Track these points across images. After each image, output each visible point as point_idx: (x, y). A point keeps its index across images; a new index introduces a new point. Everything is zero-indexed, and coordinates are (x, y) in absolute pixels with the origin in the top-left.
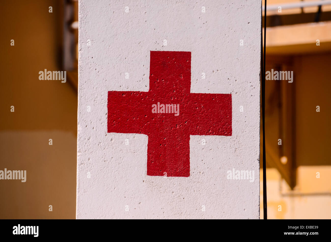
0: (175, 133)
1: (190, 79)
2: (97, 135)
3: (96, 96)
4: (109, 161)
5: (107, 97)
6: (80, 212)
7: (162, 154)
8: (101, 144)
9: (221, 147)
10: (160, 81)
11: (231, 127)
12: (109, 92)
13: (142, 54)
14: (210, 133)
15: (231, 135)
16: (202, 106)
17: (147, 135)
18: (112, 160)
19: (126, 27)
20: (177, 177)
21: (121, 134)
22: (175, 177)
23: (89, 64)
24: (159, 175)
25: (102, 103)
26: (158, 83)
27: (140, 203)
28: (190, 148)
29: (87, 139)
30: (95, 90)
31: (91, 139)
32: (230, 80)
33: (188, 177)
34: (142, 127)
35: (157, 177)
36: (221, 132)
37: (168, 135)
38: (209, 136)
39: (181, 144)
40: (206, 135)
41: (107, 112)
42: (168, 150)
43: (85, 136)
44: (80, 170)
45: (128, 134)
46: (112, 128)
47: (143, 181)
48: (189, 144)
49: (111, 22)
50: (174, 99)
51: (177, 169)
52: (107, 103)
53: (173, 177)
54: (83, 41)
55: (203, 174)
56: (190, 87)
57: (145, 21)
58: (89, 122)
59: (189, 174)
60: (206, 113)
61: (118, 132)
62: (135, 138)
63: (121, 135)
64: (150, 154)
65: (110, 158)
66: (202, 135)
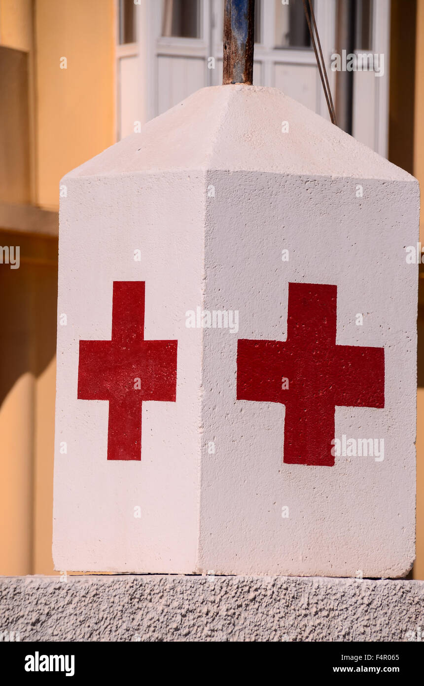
0: (318, 403)
1: (336, 325)
2: (224, 403)
3: (223, 345)
4: (238, 441)
5: (237, 348)
6: (203, 515)
7: (301, 433)
8: (229, 415)
9: (371, 423)
10: (300, 326)
11: (383, 395)
12: (239, 340)
13: (279, 286)
14: (359, 403)
15: (383, 407)
16: (350, 365)
17: (284, 405)
18: (242, 440)
19: (260, 247)
20: (319, 466)
21: (253, 402)
22: (317, 466)
23: (216, 299)
24: (298, 463)
25: (230, 357)
26: (297, 329)
27: (274, 504)
28: (335, 424)
29: (211, 409)
30: (222, 338)
31: (216, 409)
32: (382, 327)
33: (333, 467)
34: (278, 393)
35: (296, 465)
36: (372, 401)
37: (309, 405)
38: (357, 407)
39: (325, 419)
40: (354, 406)
41: (236, 369)
42: (310, 426)
43: (210, 403)
44: (204, 453)
45: (261, 402)
46: (242, 395)
47: (279, 471)
48: (334, 420)
49: (242, 240)
50: (316, 352)
51: (319, 454)
52: (236, 357)
53: (315, 467)
54: (208, 266)
55: (351, 463)
56: (335, 336)
57: (282, 239)
58: (215, 384)
59: (334, 462)
60: (354, 374)
61: (249, 400)
62: (270, 408)
63: (253, 404)
64: (288, 431)
65: (240, 436)
66: (350, 406)
